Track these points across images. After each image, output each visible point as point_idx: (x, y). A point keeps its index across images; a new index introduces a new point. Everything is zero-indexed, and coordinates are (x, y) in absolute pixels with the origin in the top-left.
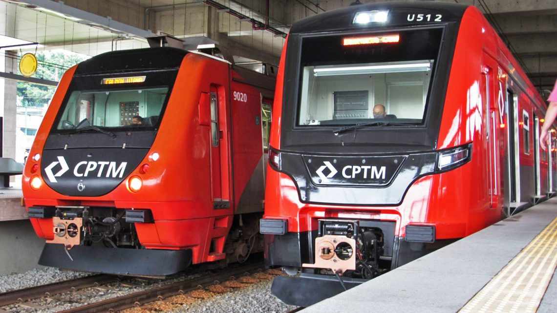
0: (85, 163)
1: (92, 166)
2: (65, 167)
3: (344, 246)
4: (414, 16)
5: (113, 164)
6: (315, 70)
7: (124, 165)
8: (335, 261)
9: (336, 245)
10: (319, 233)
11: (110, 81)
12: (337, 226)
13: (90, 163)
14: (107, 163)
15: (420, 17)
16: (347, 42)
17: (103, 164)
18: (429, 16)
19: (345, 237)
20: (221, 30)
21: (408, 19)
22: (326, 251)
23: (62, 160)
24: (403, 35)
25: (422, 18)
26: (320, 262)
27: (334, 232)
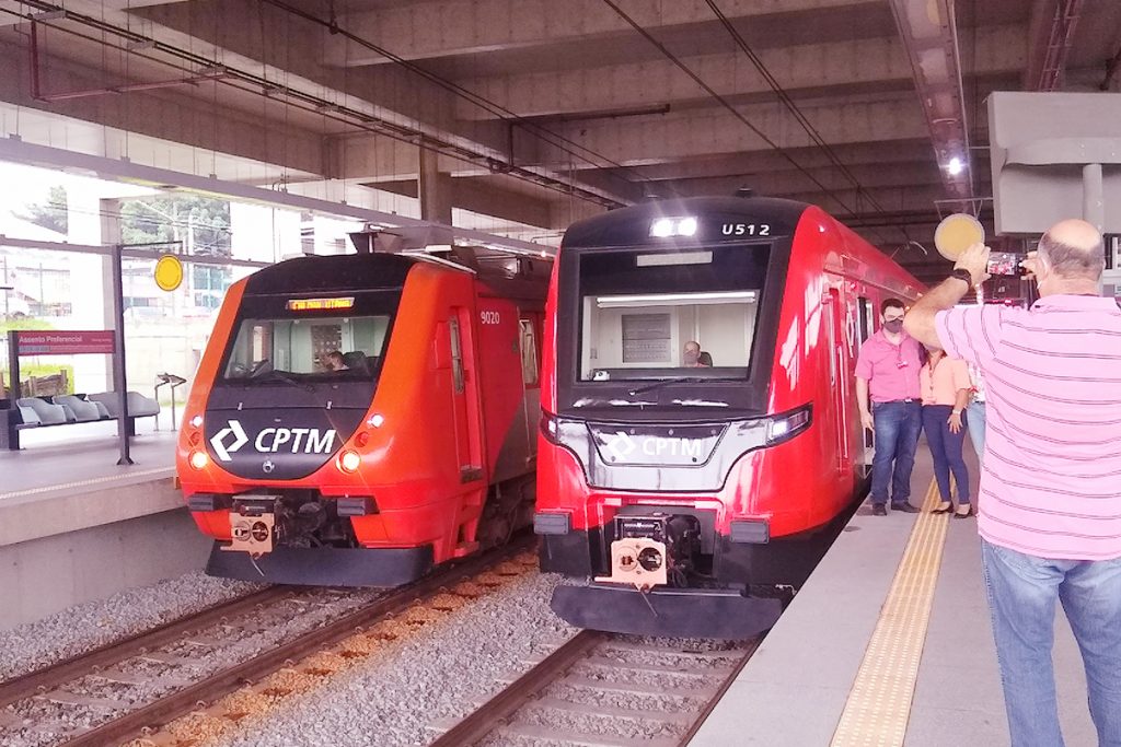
0: (273, 431)
1: (283, 436)
2: (242, 439)
3: (650, 552)
4: (731, 227)
5: (315, 433)
6: (599, 300)
7: (330, 434)
8: (639, 573)
9: (639, 551)
10: (616, 536)
11: (300, 304)
12: (639, 525)
13: (280, 431)
14: (306, 431)
15: (741, 229)
16: (643, 261)
17: (299, 432)
18: (752, 227)
19: (651, 540)
20: (440, 170)
21: (725, 232)
22: (627, 561)
23: (235, 426)
24: (717, 254)
25: (742, 230)
26: (619, 575)
27: (636, 534)
